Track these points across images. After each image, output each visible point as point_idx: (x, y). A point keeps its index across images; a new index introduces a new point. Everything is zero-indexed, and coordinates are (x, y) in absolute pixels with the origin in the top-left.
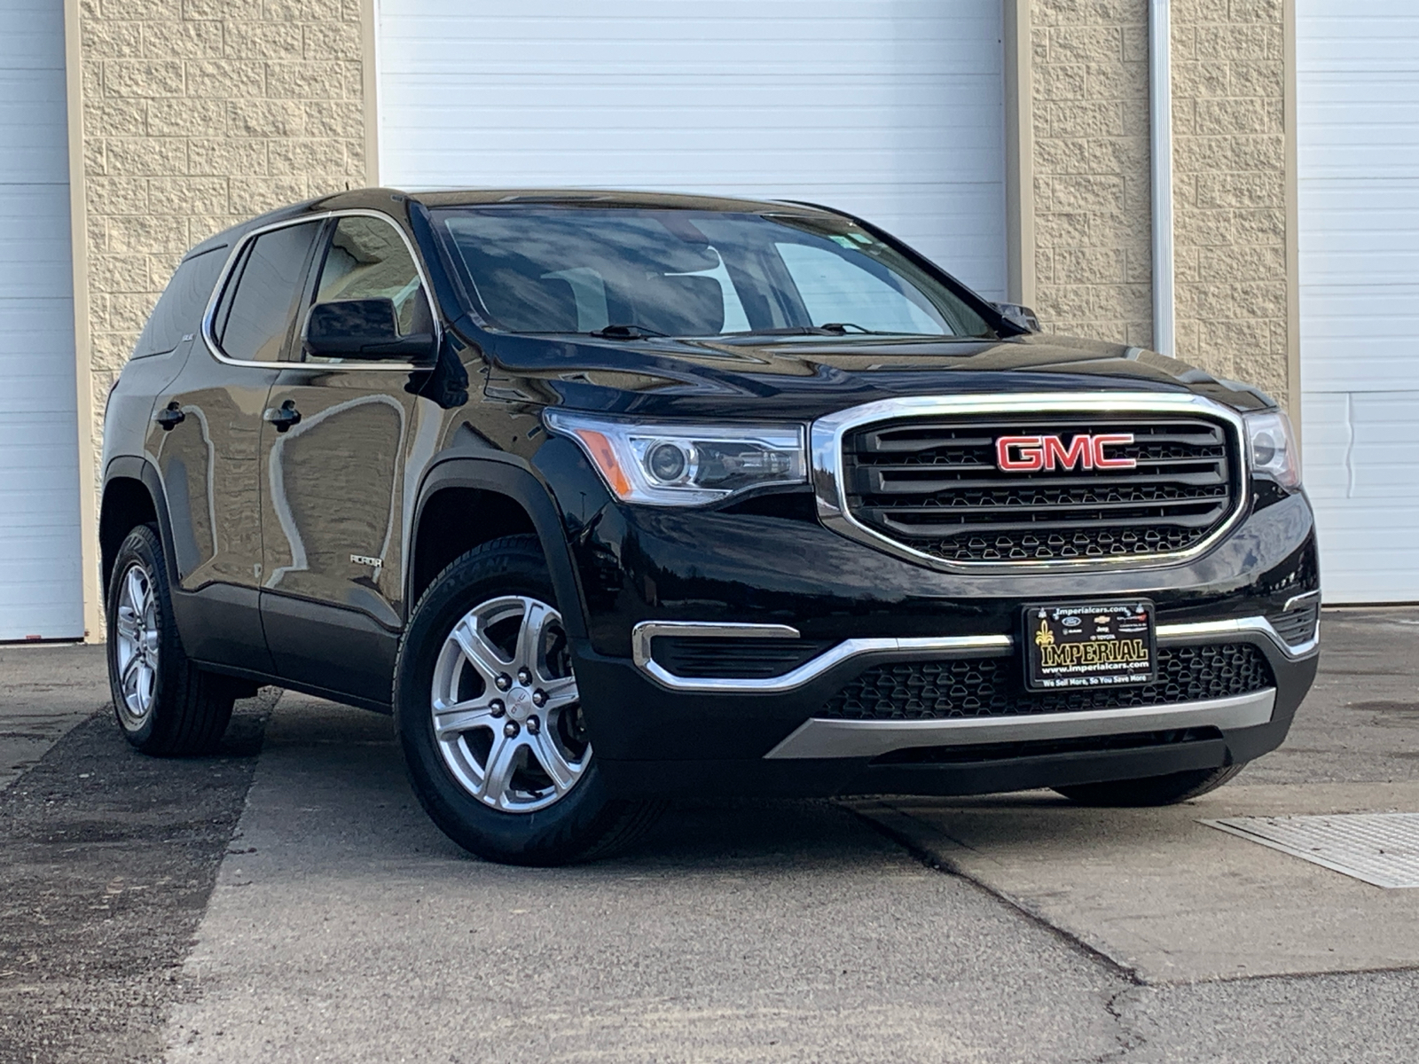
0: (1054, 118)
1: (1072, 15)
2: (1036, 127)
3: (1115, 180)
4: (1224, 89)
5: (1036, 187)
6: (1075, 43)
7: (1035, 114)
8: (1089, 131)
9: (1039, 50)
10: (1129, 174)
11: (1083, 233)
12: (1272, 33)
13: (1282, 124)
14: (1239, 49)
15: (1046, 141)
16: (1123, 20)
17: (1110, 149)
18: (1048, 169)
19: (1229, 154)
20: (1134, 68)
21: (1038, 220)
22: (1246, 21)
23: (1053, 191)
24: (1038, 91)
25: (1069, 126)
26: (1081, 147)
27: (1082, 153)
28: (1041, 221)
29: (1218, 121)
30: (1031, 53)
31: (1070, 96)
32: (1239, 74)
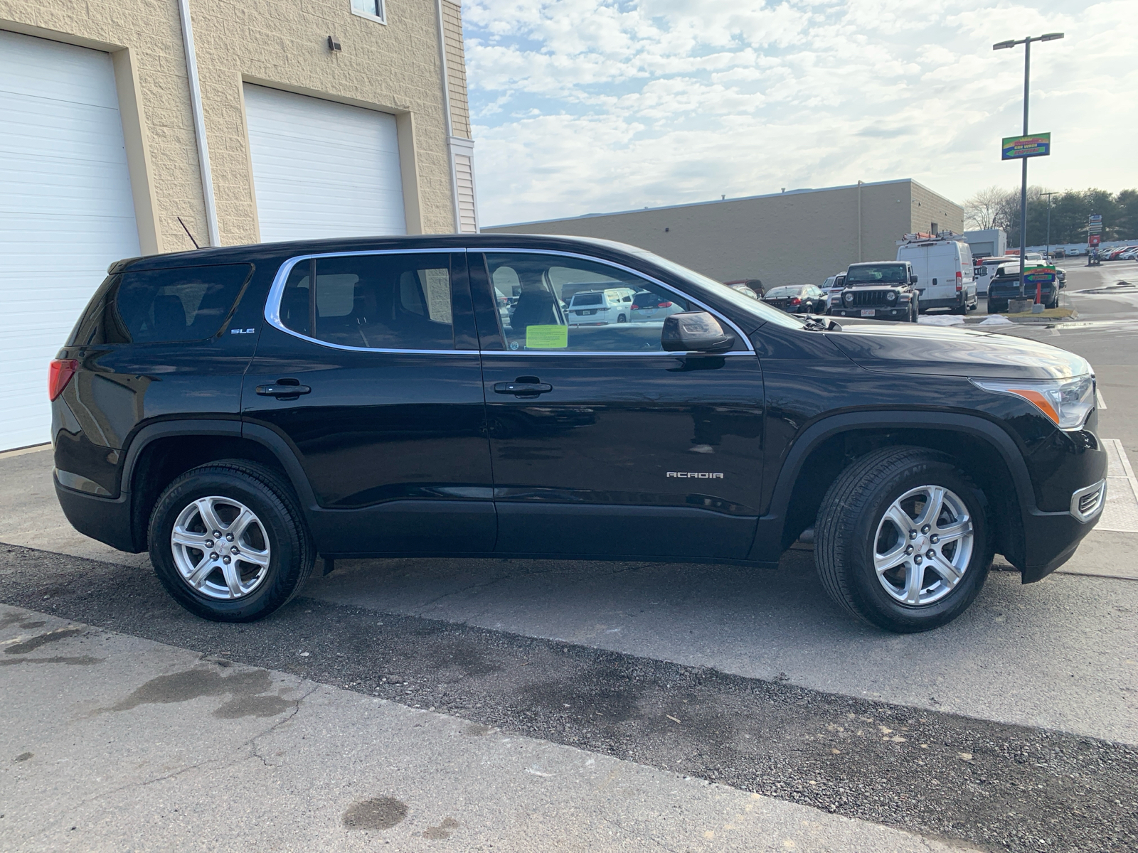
0: (164, 188)
1: (165, 139)
2: (157, 192)
3: (192, 219)
4: (228, 181)
5: (161, 221)
6: (168, 153)
7: (155, 186)
8: (179, 196)
9: (154, 154)
10: (198, 217)
11: (182, 244)
12: (243, 158)
13: (251, 198)
14: (232, 163)
15: (162, 199)
16: (186, 145)
17: (189, 205)
18: (164, 212)
19: (234, 210)
20: (193, 168)
21: (163, 237)
22: (233, 151)
23: (168, 223)
24: (155, 175)
25: (171, 192)
26: (177, 203)
27: (177, 206)
28: (164, 237)
29: (228, 195)
30: (150, 156)
31: (169, 178)
32: (233, 175)
